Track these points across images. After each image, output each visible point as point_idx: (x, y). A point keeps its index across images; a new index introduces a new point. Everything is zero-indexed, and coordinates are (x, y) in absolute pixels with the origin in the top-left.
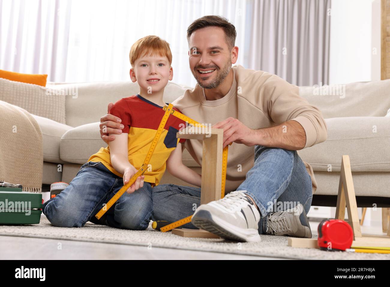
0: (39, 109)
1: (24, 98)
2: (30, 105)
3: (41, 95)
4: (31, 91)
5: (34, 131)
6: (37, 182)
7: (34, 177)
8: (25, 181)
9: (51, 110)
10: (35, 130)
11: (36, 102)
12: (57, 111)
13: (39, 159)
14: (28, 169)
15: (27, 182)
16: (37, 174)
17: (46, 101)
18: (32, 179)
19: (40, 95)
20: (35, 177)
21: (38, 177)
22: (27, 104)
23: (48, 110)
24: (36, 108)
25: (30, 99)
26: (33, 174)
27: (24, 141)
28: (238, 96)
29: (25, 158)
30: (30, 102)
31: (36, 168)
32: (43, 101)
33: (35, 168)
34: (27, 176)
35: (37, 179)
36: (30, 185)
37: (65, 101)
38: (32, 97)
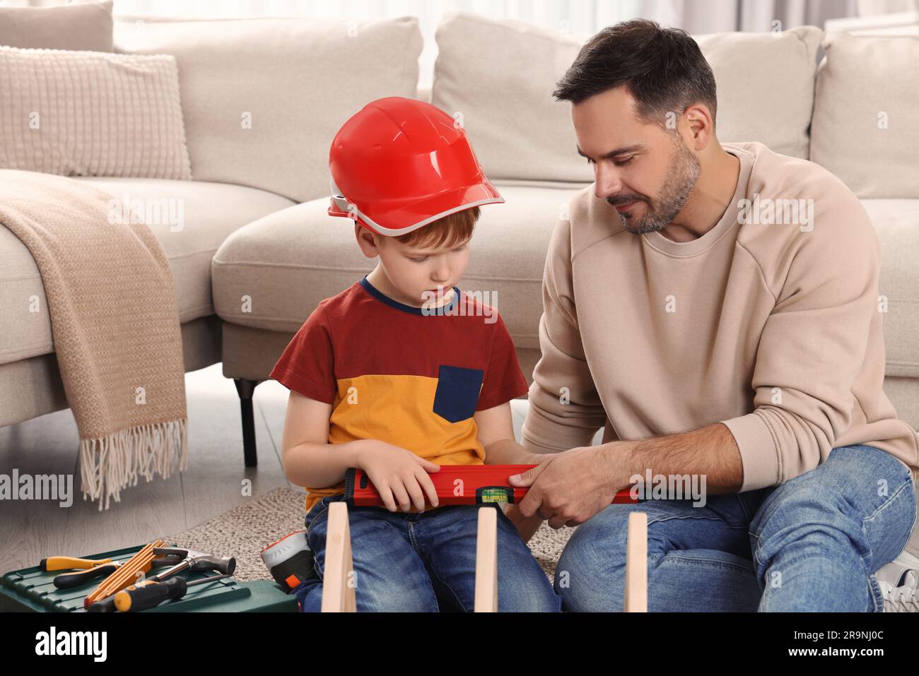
0: (113, 129)
1: (71, 104)
2: (88, 120)
3: (115, 87)
4: (85, 77)
5: (150, 265)
6: (175, 405)
7: (168, 391)
8: (148, 410)
9: (147, 128)
10: (154, 260)
11: (104, 111)
12: (163, 128)
13: (172, 340)
14: (151, 375)
15: (153, 409)
16: (174, 383)
17: (128, 103)
18: (164, 399)
19: (111, 85)
20: (171, 390)
21: (176, 390)
22: (80, 120)
23: (139, 127)
24: (105, 129)
25: (87, 102)
26: (163, 384)
27: (134, 301)
28: (737, 243)
29: (140, 348)
30: (88, 111)
31: (168, 368)
32: (120, 102)
33: (166, 368)
34: (152, 393)
35: (174, 398)
36: (160, 415)
37: (181, 90)
38: (91, 96)
